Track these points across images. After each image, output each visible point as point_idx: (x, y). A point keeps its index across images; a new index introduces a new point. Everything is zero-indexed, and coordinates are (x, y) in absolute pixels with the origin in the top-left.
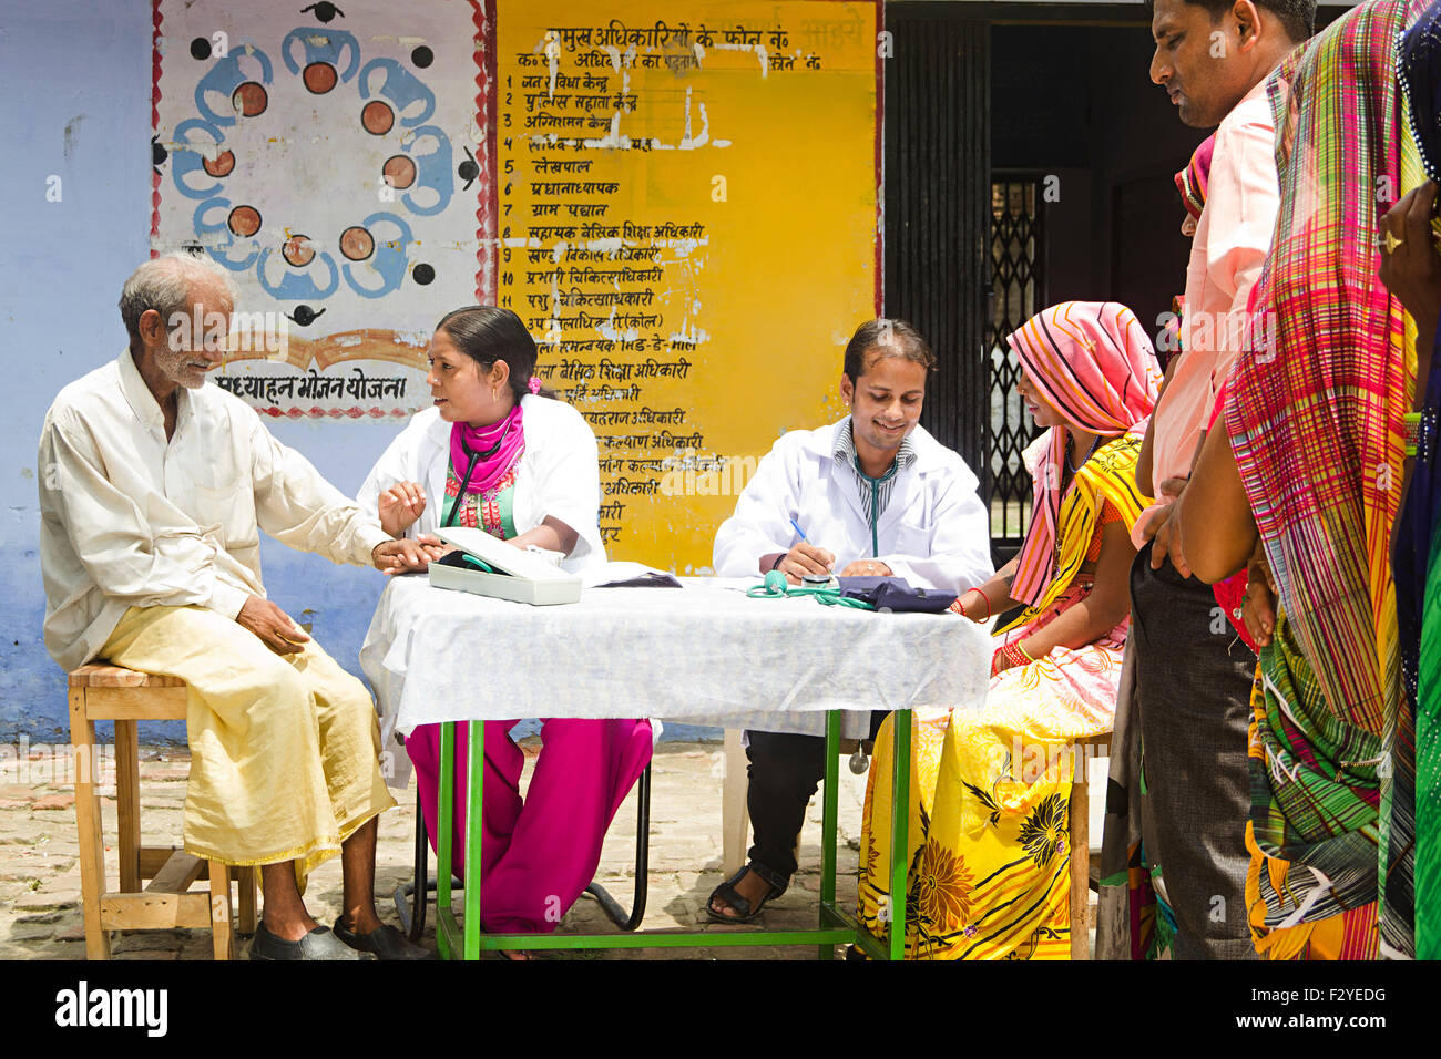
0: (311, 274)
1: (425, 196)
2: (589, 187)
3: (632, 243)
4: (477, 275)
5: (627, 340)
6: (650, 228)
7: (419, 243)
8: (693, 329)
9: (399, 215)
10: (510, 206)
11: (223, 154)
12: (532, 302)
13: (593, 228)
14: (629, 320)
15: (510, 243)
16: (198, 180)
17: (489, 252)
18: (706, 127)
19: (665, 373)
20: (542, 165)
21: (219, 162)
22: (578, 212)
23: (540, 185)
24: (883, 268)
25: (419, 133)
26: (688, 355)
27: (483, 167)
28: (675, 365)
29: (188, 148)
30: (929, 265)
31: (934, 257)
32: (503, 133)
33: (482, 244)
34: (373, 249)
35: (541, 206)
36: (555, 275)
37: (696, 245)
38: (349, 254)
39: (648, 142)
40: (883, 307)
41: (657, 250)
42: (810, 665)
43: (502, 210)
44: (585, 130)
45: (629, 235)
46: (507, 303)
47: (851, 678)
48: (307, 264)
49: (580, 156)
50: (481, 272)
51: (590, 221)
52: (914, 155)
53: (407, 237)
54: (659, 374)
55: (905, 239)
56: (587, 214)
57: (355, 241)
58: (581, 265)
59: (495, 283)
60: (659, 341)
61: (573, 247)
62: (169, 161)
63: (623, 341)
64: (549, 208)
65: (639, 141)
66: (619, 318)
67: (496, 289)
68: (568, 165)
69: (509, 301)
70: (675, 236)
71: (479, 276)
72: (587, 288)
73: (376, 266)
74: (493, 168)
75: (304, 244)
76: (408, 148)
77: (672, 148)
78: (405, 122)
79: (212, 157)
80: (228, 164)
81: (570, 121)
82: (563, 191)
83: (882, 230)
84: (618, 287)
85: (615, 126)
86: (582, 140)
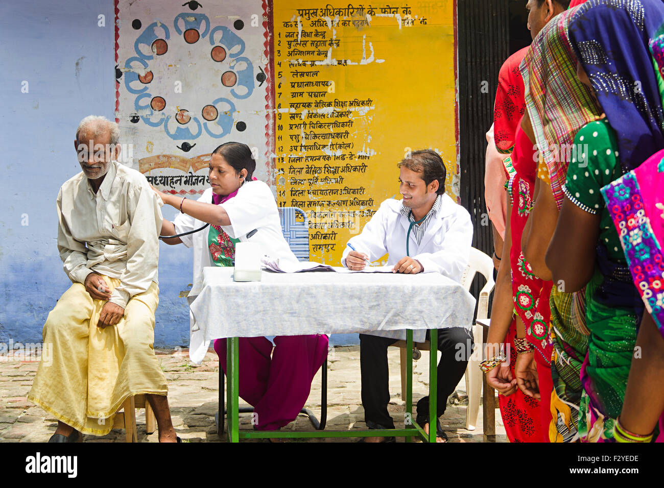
0: (189, 128)
1: (241, 90)
2: (318, 83)
3: (339, 109)
4: (266, 126)
5: (337, 155)
6: (347, 102)
7: (239, 112)
8: (368, 149)
9: (229, 99)
10: (281, 93)
11: (148, 73)
12: (292, 138)
13: (320, 103)
14: (337, 146)
15: (281, 111)
16: (136, 85)
17: (271, 115)
18: (373, 53)
19: (355, 171)
20: (296, 74)
21: (146, 77)
22: (313, 96)
23: (295, 83)
24: (459, 118)
25: (237, 60)
26: (365, 161)
27: (268, 75)
28: (360, 166)
29: (132, 70)
30: (482, 116)
31: (485, 112)
32: (277, 59)
33: (268, 112)
34: (217, 115)
35: (295, 93)
36: (302, 126)
37: (369, 110)
38: (206, 118)
39: (345, 61)
40: (459, 137)
41: (350, 112)
43: (277, 95)
44: (315, 57)
45: (337, 105)
46: (280, 139)
47: (411, 314)
48: (187, 123)
49: (313, 69)
50: (268, 124)
51: (318, 99)
52: (474, 64)
53: (233, 109)
54: (352, 171)
55: (470, 104)
56: (317, 96)
57: (209, 112)
58: (314, 120)
59: (274, 130)
60: (352, 155)
61: (311, 112)
62: (123, 77)
63: (335, 156)
64: (299, 94)
65: (341, 61)
66: (333, 145)
67: (275, 133)
68: (308, 74)
70: (359, 105)
71: (267, 126)
72: (318, 131)
73: (219, 123)
74: (273, 76)
75: (186, 114)
76: (233, 67)
77: (357, 64)
78: (231, 56)
79: (143, 74)
80: (149, 78)
81: (308, 52)
82: (305, 86)
83: (458, 100)
84: (332, 130)
85: (329, 54)
86: (314, 61)
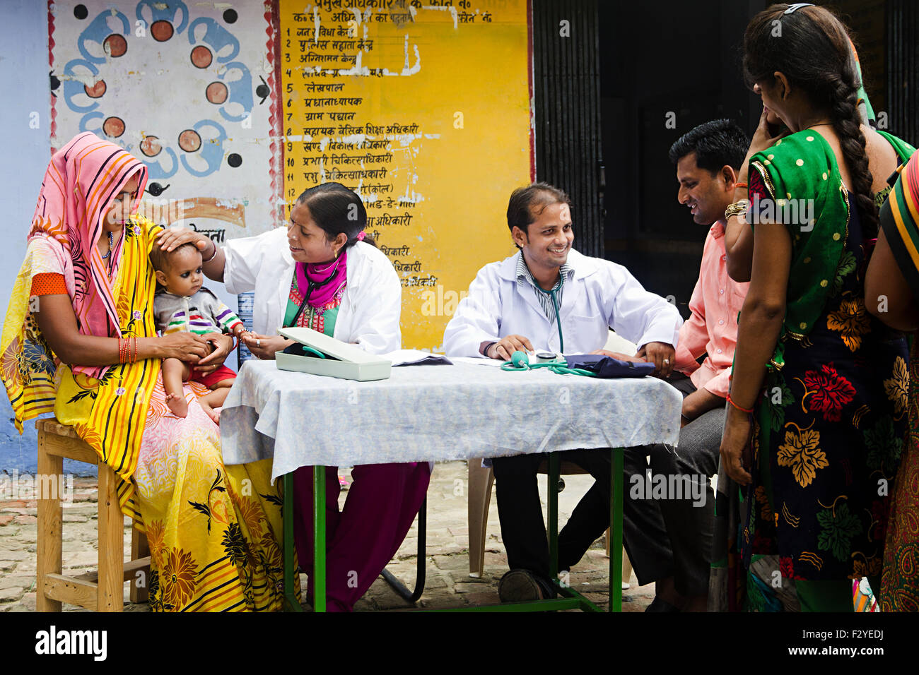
0: (160, 162)
1: (233, 108)
2: (343, 101)
3: (372, 137)
4: (270, 161)
5: (370, 202)
6: (383, 127)
7: (231, 140)
8: (413, 193)
9: (217, 121)
10: (291, 114)
11: (98, 82)
12: (307, 178)
13: (346, 128)
14: (371, 188)
15: (292, 138)
16: (82, 99)
17: (278, 145)
18: (419, 60)
19: (395, 223)
20: (312, 87)
21: (95, 88)
22: (336, 118)
23: (311, 100)
24: (535, 151)
25: (229, 66)
26: (410, 210)
27: (272, 89)
28: (402, 217)
29: (74, 78)
30: (563, 149)
31: (566, 145)
32: (285, 67)
33: (273, 140)
34: (200, 145)
35: (312, 114)
36: (322, 160)
37: (413, 138)
38: (184, 148)
39: (381, 71)
40: (535, 177)
41: (388, 142)
42: (558, 418)
43: (286, 117)
44: (339, 64)
45: (370, 132)
46: (290, 178)
47: (586, 426)
48: (157, 155)
49: (336, 81)
50: (273, 158)
51: (344, 123)
52: (551, 78)
53: (223, 136)
54: (391, 223)
55: (547, 133)
56: (342, 119)
57: (188, 139)
58: (338, 152)
59: (282, 165)
60: (391, 201)
61: (334, 141)
62: (61, 87)
63: (368, 202)
64: (317, 116)
65: (375, 70)
66: (365, 187)
67: (283, 170)
68: (329, 87)
69: (292, 177)
70: (400, 132)
71: (271, 161)
72: (343, 167)
73: (202, 156)
74: (279, 90)
75: (154, 142)
76: (222, 77)
77: (396, 74)
78: (220, 60)
79: (91, 84)
80: (101, 89)
81: (329, 57)
82: (326, 104)
83: (534, 126)
84: (363, 167)
85: (359, 60)
86: (337, 70)
